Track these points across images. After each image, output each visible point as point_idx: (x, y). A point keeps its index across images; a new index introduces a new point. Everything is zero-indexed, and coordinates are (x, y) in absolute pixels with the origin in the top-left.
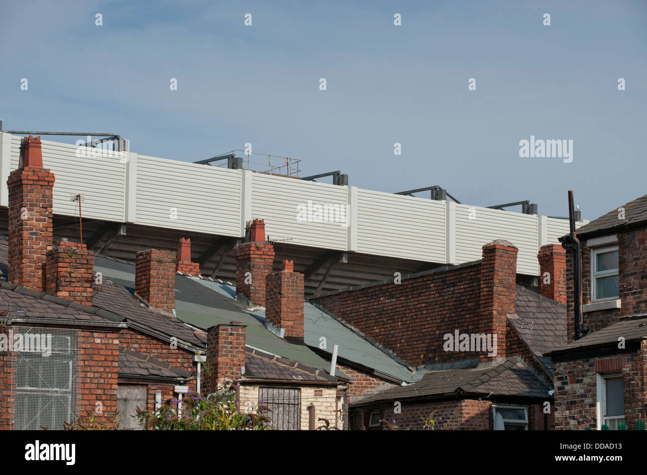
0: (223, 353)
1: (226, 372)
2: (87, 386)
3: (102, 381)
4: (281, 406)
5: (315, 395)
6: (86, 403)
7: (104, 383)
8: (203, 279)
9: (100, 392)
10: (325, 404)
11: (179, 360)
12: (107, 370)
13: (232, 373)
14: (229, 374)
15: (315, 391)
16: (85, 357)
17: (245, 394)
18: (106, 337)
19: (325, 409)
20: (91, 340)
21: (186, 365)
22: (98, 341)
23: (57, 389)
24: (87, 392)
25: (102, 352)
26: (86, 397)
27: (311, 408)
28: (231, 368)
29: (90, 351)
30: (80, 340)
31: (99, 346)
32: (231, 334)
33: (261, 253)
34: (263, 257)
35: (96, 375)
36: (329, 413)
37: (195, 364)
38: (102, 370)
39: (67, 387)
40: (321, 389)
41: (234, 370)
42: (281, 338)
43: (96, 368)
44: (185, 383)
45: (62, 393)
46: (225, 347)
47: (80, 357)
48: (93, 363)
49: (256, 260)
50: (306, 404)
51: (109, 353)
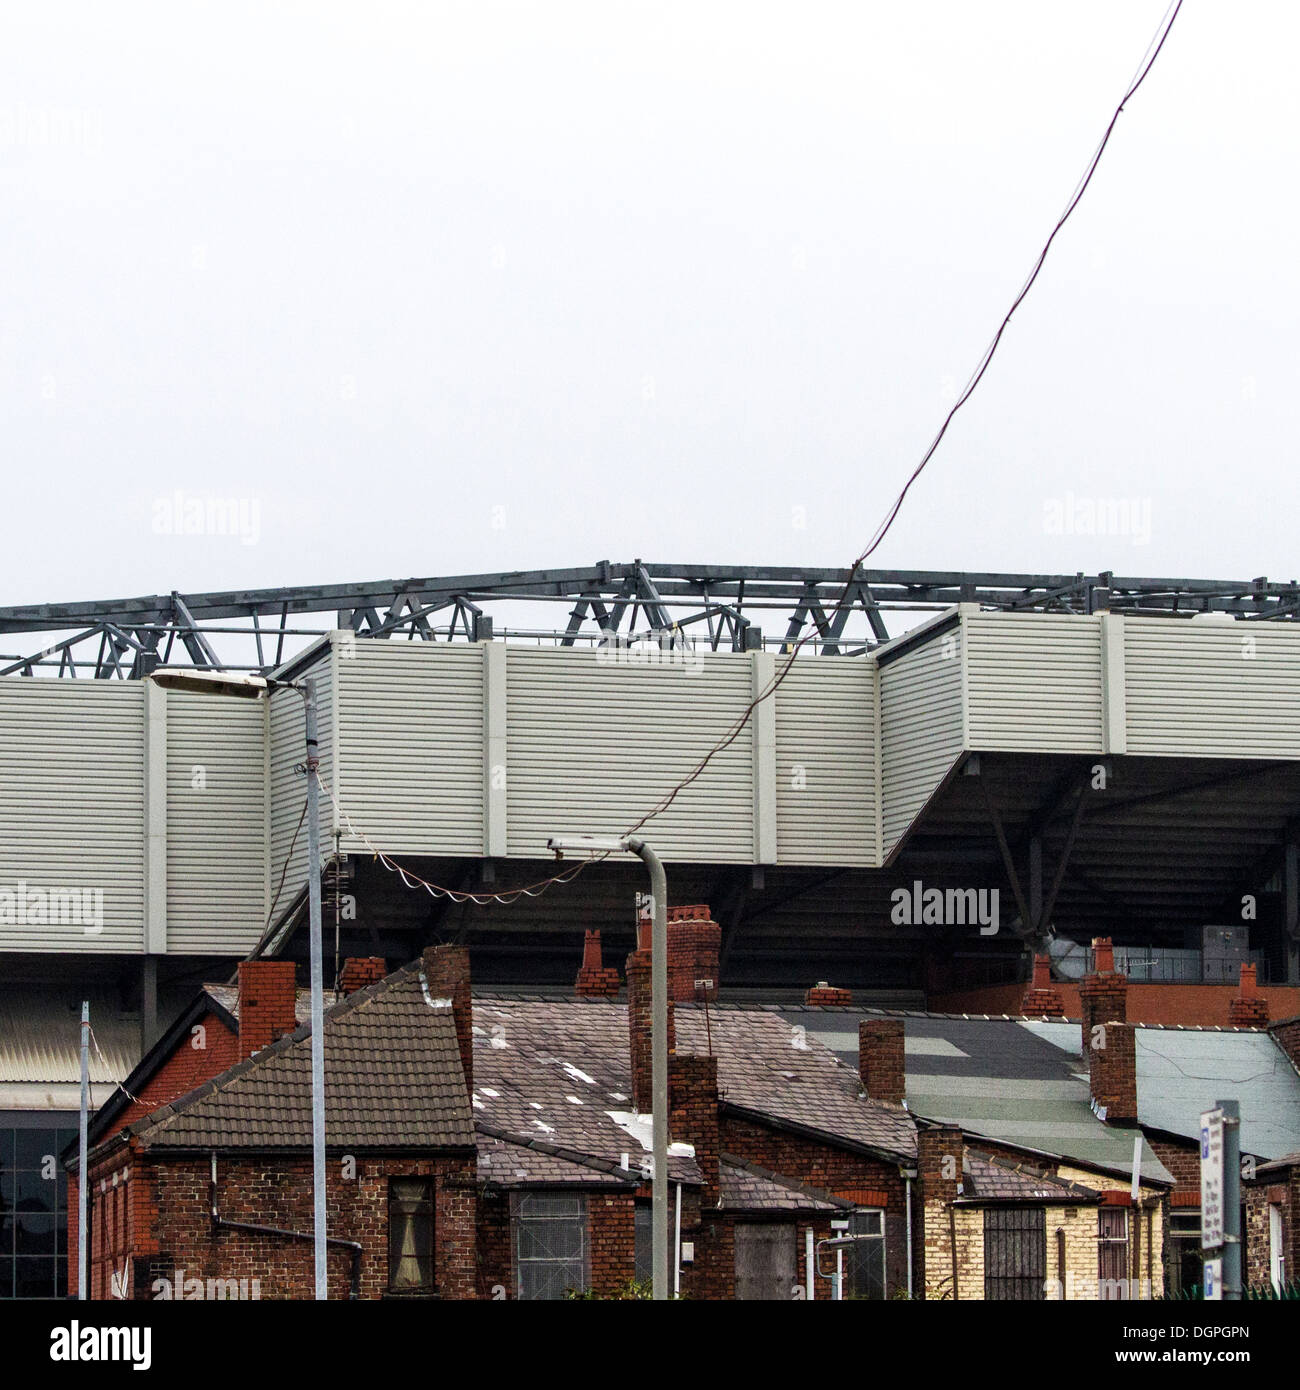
0: (931, 1166)
1: (936, 1192)
2: (599, 1254)
3: (616, 1248)
4: (1018, 1233)
5: (1067, 1216)
6: (598, 1273)
7: (619, 1250)
8: (1050, 1022)
9: (614, 1260)
10: (1082, 1228)
11: (881, 1177)
12: (622, 1235)
13: (945, 1193)
14: (940, 1194)
15: (1066, 1211)
16: (594, 1222)
17: (964, 1219)
18: (619, 1198)
19: (1081, 1234)
20: (600, 1203)
21: (890, 1183)
22: (610, 1203)
23: (568, 1259)
24: (599, 1260)
25: (615, 1216)
26: (598, 1266)
27: (1060, 1234)
28: (943, 1187)
29: (601, 1216)
30: (589, 1203)
31: (611, 1209)
32: (942, 1142)
33: (1107, 987)
34: (1110, 993)
35: (609, 1242)
36: (1088, 1239)
37: (903, 1181)
38: (615, 1235)
39: (578, 1255)
40: (1075, 1207)
41: (947, 1189)
42: (1101, 1121)
43: (608, 1234)
44: (843, 1218)
45: (574, 1262)
46: (933, 1159)
47: (589, 1223)
48: (604, 1228)
49: (1101, 999)
50: (1053, 1228)
51: (624, 1216)
